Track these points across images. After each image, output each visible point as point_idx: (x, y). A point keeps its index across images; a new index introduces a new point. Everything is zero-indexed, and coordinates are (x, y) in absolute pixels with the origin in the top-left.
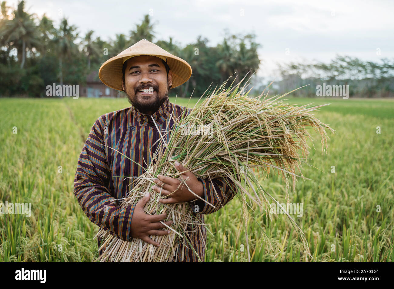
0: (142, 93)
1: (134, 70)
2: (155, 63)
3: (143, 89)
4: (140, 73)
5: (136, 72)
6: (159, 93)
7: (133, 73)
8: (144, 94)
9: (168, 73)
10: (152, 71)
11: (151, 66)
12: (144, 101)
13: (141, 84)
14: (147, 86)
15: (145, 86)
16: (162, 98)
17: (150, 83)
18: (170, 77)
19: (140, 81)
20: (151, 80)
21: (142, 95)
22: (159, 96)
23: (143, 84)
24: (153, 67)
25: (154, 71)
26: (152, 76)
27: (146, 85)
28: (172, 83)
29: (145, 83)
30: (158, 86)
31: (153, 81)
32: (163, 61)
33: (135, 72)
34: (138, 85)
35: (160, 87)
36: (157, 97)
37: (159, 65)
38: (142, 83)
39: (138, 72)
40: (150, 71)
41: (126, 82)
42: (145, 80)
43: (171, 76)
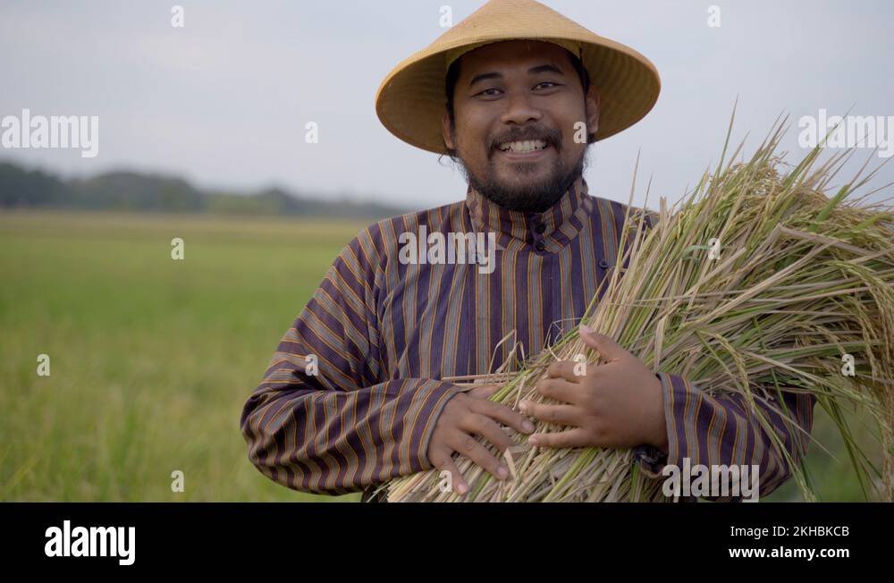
0: (508, 154)
1: (485, 84)
2: (548, 63)
3: (514, 140)
4: (502, 92)
5: (490, 92)
6: (562, 153)
7: (481, 93)
8: (515, 156)
9: (586, 89)
10: (539, 87)
11: (538, 70)
12: (517, 179)
13: (509, 127)
14: (526, 132)
15: (518, 131)
16: (570, 168)
17: (535, 124)
18: (593, 105)
19: (506, 117)
20: (535, 114)
21: (511, 158)
22: (563, 162)
23: (512, 124)
24: (543, 73)
25: (544, 85)
26: (540, 101)
27: (522, 129)
28: (599, 124)
29: (521, 124)
30: (561, 132)
31: (543, 115)
32: (570, 55)
33: (487, 91)
34: (498, 130)
35: (564, 134)
36: (557, 165)
37: (560, 68)
38: (509, 122)
39: (497, 92)
40: (535, 87)
41: (460, 120)
42: (519, 112)
43: (596, 102)
